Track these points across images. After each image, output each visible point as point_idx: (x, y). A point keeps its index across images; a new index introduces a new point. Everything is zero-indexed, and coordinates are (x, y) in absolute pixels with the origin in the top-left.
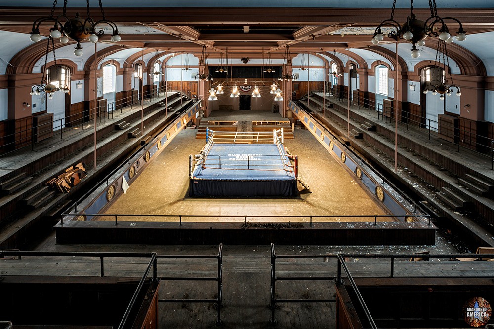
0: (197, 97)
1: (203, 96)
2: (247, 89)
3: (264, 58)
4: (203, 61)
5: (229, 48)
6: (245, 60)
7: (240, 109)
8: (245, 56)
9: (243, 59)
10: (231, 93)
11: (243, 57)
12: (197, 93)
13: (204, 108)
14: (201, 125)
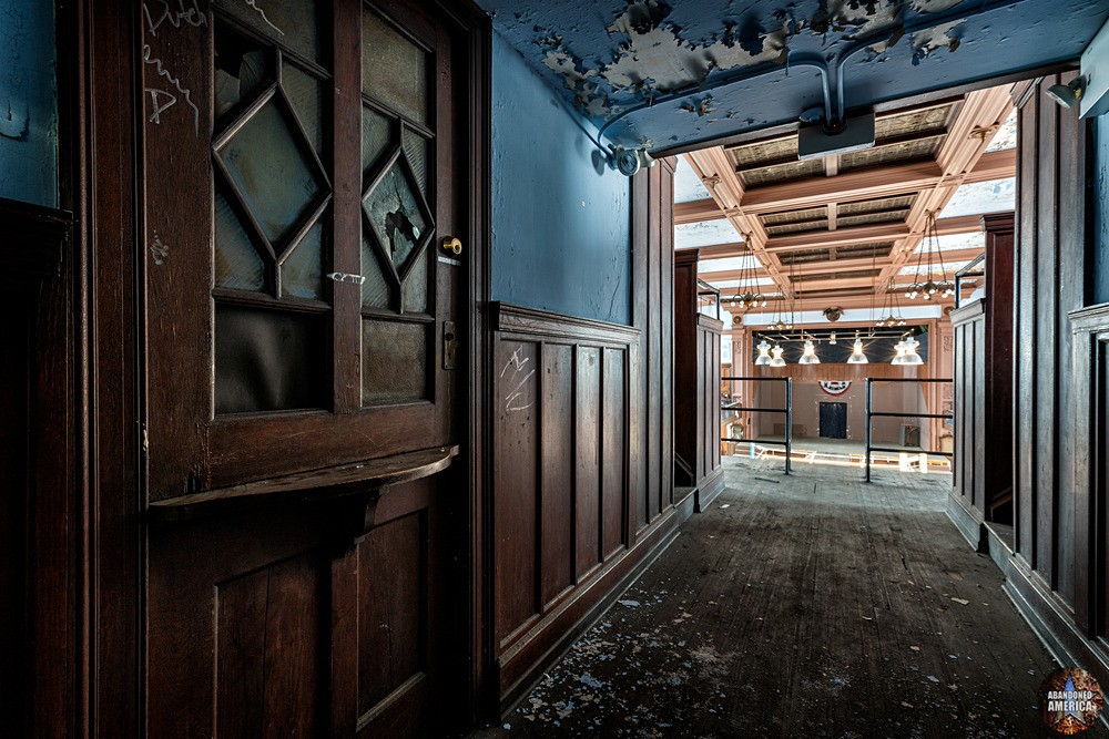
0: (729, 397)
1: (741, 394)
2: (836, 389)
3: (874, 307)
4: (740, 319)
5: (797, 267)
6: (832, 313)
7: (821, 435)
8: (832, 303)
9: (827, 311)
10: (800, 354)
11: (827, 306)
12: (730, 389)
13: (744, 422)
14: (738, 453)
